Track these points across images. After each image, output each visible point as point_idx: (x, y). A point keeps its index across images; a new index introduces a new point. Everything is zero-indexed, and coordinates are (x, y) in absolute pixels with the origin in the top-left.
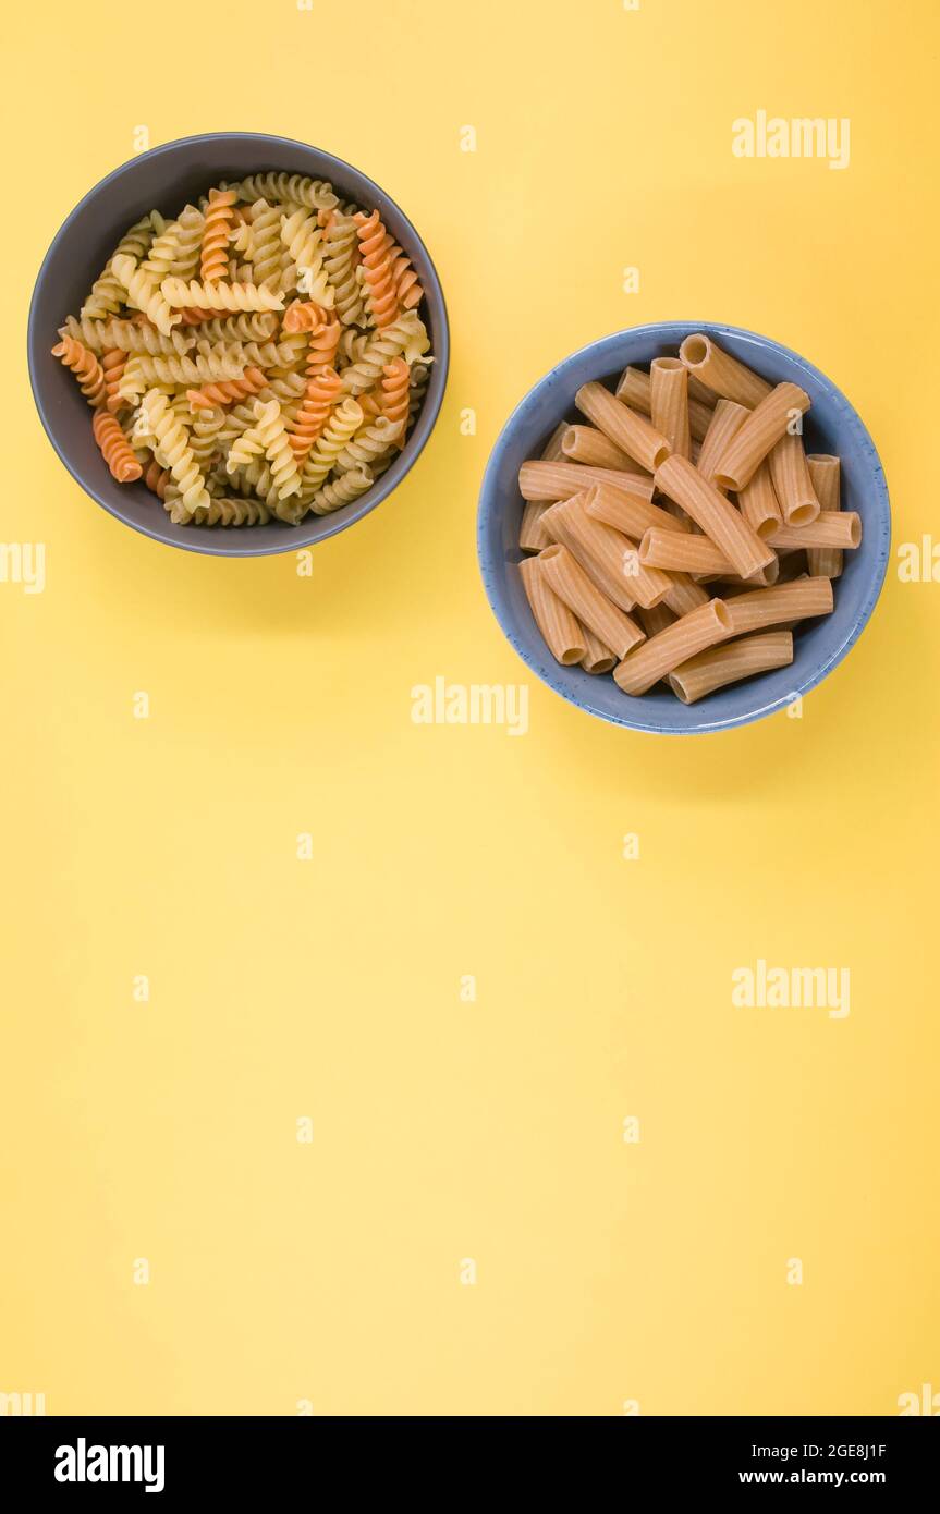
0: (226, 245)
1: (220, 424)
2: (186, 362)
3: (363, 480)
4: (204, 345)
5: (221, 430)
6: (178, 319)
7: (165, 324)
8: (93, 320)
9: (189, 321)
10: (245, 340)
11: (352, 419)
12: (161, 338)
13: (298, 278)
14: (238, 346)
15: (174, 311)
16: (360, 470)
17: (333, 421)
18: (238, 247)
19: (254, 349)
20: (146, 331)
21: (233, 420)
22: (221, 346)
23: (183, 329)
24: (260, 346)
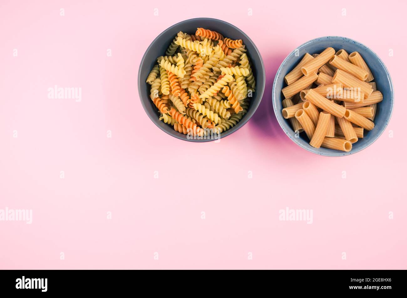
0: (228, 99)
1: (190, 61)
2: (210, 66)
3: (149, 80)
4: (211, 74)
5: (189, 60)
6: (222, 74)
7: (223, 70)
8: (241, 55)
9: (220, 76)
10: (204, 84)
11: (164, 90)
12: (221, 66)
13: (206, 108)
14: (204, 81)
15: (225, 74)
16: (151, 82)
17: (168, 86)
18: (226, 101)
19: (200, 84)
20: (226, 64)
21: (189, 65)
22: (207, 77)
23: (219, 73)
24: (199, 86)
